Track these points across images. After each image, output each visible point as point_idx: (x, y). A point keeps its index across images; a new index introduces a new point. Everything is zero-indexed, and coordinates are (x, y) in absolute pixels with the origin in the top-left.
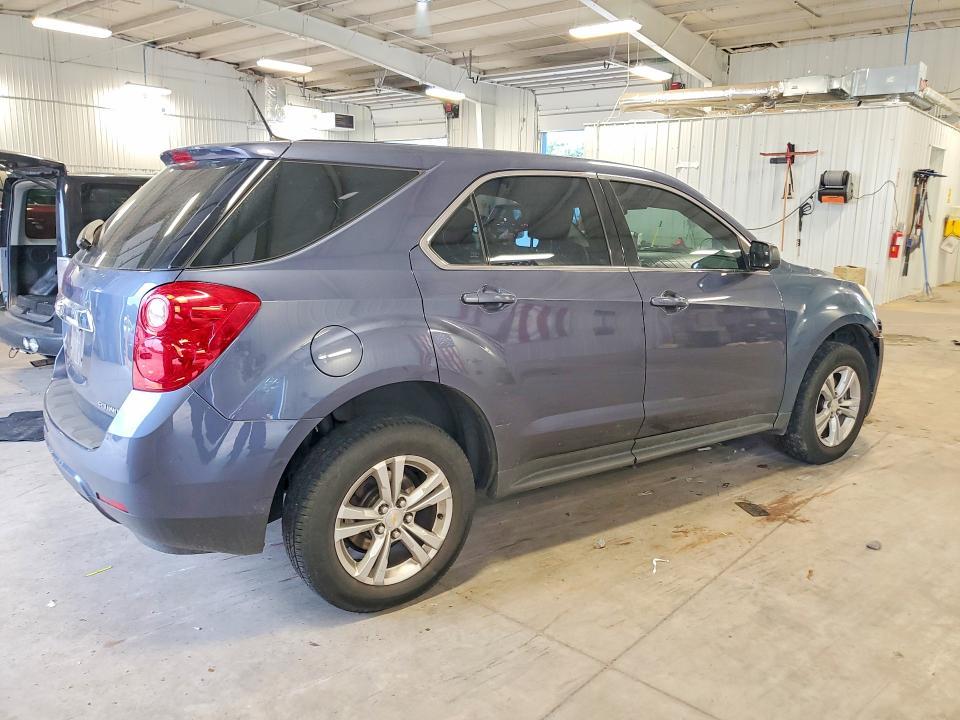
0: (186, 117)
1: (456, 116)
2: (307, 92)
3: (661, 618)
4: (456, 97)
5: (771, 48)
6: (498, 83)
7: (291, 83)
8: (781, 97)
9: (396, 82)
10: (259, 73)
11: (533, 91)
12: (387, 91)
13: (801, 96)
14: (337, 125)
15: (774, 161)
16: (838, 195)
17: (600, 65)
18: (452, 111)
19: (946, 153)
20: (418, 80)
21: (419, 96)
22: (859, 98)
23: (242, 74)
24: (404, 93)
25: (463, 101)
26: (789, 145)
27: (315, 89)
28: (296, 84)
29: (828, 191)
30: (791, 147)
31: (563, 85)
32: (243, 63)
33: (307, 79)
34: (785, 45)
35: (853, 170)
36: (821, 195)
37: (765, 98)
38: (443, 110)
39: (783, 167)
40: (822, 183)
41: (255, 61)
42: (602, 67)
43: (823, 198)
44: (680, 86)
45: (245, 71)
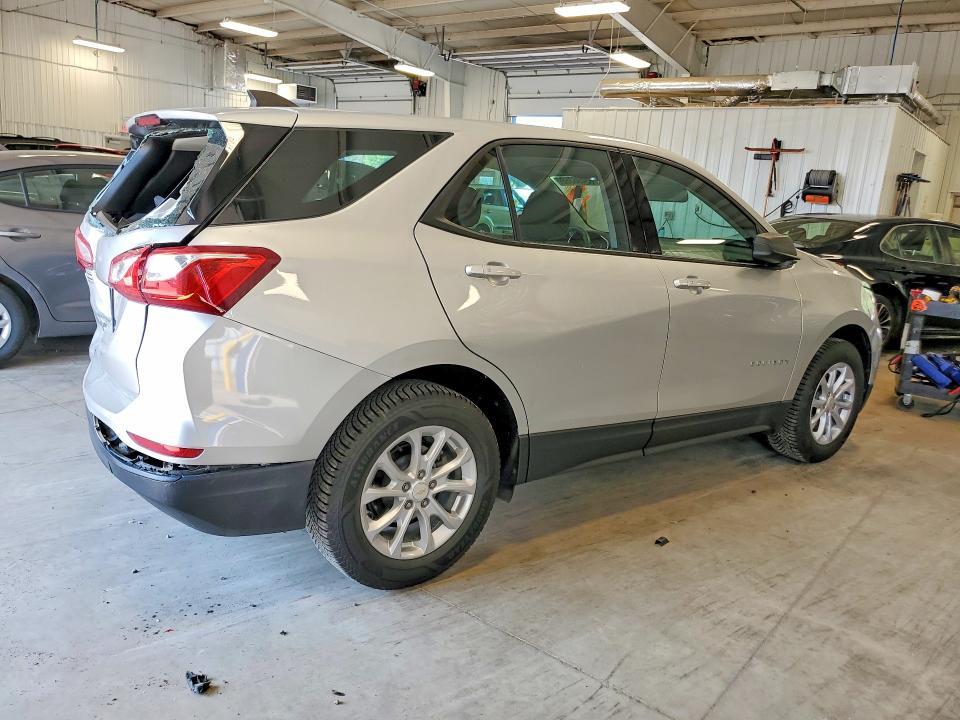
0: (141, 78)
1: (423, 94)
2: (269, 61)
3: (740, 666)
4: (424, 74)
5: (751, 43)
6: (470, 61)
7: (252, 49)
8: (768, 91)
9: (363, 54)
10: (219, 37)
11: (505, 73)
12: (353, 64)
13: (790, 91)
14: (298, 97)
15: (758, 157)
16: (823, 195)
17: (578, 49)
18: (419, 88)
19: (926, 158)
20: (386, 53)
21: (385, 71)
22: (849, 96)
23: (201, 37)
24: (371, 68)
25: (431, 78)
26: (775, 140)
27: (277, 58)
28: (258, 52)
29: (811, 191)
30: (777, 144)
31: (535, 68)
32: (203, 24)
33: (269, 47)
34: (767, 40)
35: (840, 169)
36: (804, 195)
37: (750, 92)
38: (409, 88)
39: (768, 164)
40: (807, 182)
41: (217, 22)
42: (580, 52)
43: (808, 197)
44: (656, 75)
45: (204, 34)
